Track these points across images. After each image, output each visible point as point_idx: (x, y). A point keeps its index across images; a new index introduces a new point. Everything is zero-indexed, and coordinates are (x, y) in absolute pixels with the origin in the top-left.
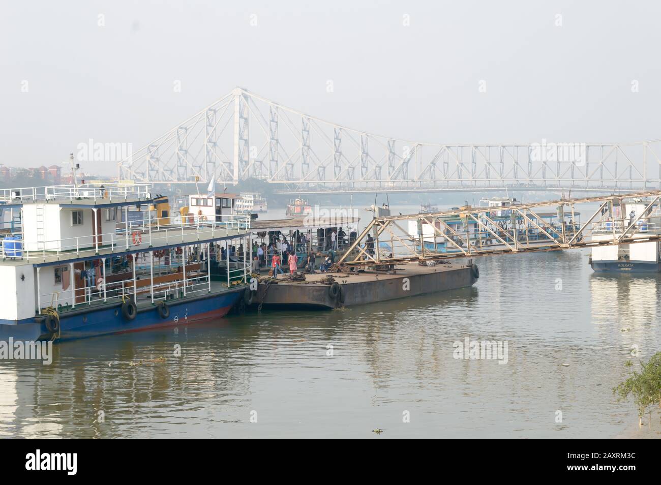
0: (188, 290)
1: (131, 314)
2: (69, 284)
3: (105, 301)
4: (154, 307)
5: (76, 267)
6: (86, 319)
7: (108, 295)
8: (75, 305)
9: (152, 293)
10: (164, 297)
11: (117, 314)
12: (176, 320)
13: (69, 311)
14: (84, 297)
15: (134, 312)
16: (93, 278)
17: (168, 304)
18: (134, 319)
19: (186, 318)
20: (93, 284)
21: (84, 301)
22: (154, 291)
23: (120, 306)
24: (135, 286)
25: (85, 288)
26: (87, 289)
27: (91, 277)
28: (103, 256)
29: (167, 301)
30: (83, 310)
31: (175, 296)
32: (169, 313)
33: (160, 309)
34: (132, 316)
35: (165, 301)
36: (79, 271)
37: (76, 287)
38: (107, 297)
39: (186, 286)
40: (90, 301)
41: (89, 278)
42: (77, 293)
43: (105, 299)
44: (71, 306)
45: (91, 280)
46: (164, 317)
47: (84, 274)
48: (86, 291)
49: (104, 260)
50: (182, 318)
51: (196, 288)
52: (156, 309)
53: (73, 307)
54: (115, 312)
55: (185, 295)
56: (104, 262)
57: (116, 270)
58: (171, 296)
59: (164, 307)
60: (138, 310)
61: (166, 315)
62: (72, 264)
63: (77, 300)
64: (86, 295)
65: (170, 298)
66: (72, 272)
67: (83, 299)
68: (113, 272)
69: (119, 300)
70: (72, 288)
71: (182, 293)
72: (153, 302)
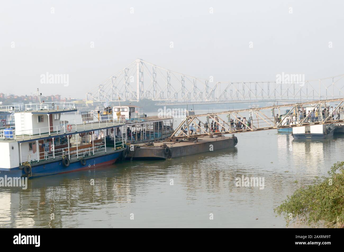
0: (95, 152)
1: (67, 164)
2: (36, 151)
3: (54, 158)
4: (78, 160)
5: (40, 142)
6: (45, 167)
7: (56, 155)
8: (39, 161)
9: (77, 154)
10: (83, 155)
11: (60, 164)
12: (90, 166)
13: (36, 163)
14: (44, 156)
15: (68, 163)
16: (48, 147)
17: (85, 159)
18: (68, 166)
19: (94, 165)
20: (48, 150)
21: (44, 158)
22: (78, 153)
23: (61, 161)
24: (69, 151)
25: (44, 152)
26: (45, 153)
27: (47, 147)
28: (53, 137)
29: (85, 157)
30: (43, 163)
31: (89, 155)
32: (86, 163)
33: (81, 161)
34: (67, 165)
35: (84, 157)
36: (41, 144)
37: (40, 152)
38: (55, 156)
39: (94, 150)
40: (46, 158)
41: (46, 147)
42: (41, 155)
43: (54, 157)
44: (37, 161)
45: (47, 148)
46: (84, 165)
47: (44, 145)
48: (45, 154)
49: (53, 138)
50: (92, 165)
51: (99, 151)
52: (80, 161)
53: (38, 161)
54: (59, 163)
55: (94, 154)
56: (53, 140)
57: (62, 143)
58: (87, 155)
59: (83, 160)
60: (71, 162)
61: (84, 164)
62: (37, 141)
63: (41, 158)
64: (45, 155)
65: (86, 156)
66: (37, 145)
67: (43, 157)
68: (61, 144)
69: (61, 158)
70: (38, 152)
71: (92, 153)
72: (78, 158)
